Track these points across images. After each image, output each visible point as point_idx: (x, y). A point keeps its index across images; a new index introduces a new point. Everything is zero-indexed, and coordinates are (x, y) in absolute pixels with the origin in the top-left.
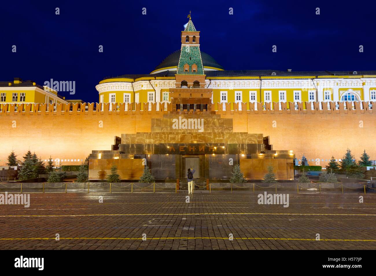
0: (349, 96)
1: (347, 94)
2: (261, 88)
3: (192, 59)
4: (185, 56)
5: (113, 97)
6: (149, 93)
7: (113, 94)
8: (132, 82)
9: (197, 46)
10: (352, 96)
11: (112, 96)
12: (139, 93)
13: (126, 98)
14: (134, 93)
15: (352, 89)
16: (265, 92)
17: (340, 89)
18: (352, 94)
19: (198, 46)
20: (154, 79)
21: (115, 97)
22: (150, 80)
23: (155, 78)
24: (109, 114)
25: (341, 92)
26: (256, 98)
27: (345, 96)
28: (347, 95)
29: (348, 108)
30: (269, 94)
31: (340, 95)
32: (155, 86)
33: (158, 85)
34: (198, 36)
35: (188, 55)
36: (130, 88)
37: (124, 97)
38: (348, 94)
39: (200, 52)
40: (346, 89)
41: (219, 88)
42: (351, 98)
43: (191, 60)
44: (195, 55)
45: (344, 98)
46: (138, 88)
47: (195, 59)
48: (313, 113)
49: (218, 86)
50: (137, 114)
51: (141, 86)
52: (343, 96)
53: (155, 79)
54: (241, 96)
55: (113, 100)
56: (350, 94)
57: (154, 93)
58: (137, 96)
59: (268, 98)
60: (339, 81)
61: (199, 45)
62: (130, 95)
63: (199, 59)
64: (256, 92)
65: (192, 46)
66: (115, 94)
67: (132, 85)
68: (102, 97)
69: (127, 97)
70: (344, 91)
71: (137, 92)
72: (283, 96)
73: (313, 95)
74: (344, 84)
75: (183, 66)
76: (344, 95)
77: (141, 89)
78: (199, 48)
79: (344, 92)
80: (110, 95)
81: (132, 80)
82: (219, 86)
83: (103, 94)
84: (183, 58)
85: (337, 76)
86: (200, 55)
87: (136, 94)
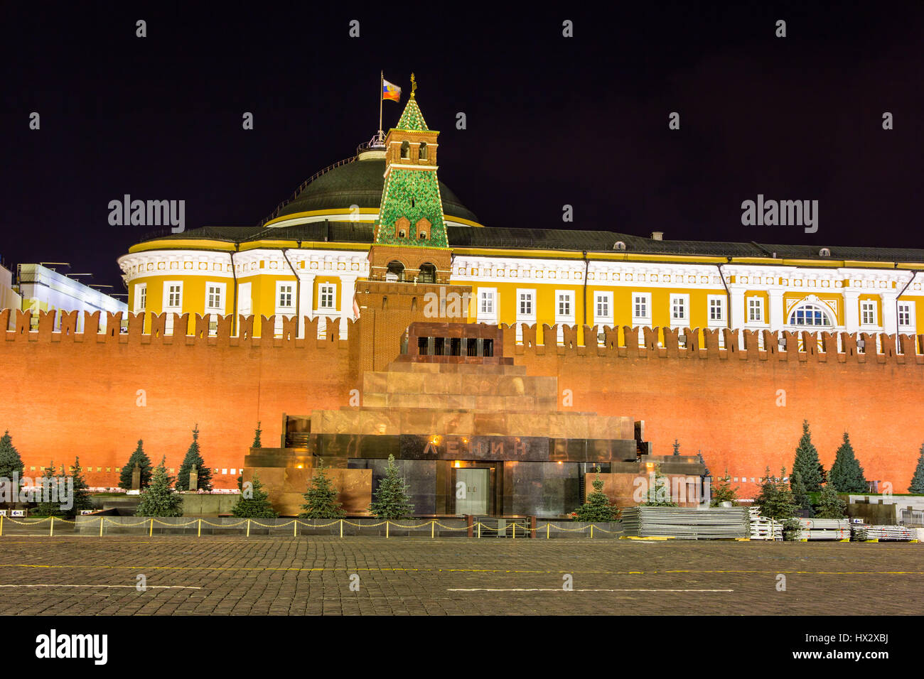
0: (809, 314)
1: (803, 308)
2: (588, 283)
3: (417, 204)
4: (399, 195)
5: (175, 293)
6: (279, 284)
7: (175, 284)
8: (232, 253)
9: (431, 170)
10: (816, 312)
11: (172, 289)
12: (250, 284)
13: (211, 297)
14: (236, 282)
15: (816, 294)
16: (597, 294)
17: (787, 295)
18: (815, 308)
19: (434, 170)
20: (297, 246)
21: (181, 293)
22: (285, 249)
23: (300, 243)
24: (187, 345)
25: (790, 302)
26: (572, 309)
27: (798, 312)
28: (805, 310)
29: (808, 348)
30: (606, 299)
31: (787, 311)
32: (299, 266)
33: (307, 264)
34: (434, 143)
35: (406, 194)
36: (224, 267)
37: (208, 293)
38: (808, 307)
39: (438, 187)
40: (803, 296)
41: (474, 279)
42: (814, 318)
43: (413, 206)
44: (426, 193)
45: (796, 318)
46: (250, 269)
47: (423, 203)
48: (724, 359)
49: (472, 274)
50: (265, 348)
51: (258, 264)
52: (794, 313)
53: (299, 248)
54: (533, 302)
55: (175, 300)
56: (810, 307)
57: (293, 284)
58: (245, 291)
59: (603, 310)
60: (786, 272)
61: (437, 168)
62: (223, 286)
63: (435, 204)
64: (572, 294)
65: (417, 169)
66: (180, 283)
67: (232, 258)
68: (140, 290)
69: (215, 294)
70: (797, 300)
71: (245, 280)
72: (644, 307)
73: (719, 307)
74: (796, 282)
75: (394, 222)
76: (796, 309)
77: (259, 273)
78: (436, 177)
79: (797, 303)
80: (167, 285)
81: (231, 245)
82: (475, 272)
83: (144, 282)
84: (395, 201)
85: (780, 261)
86: (439, 196)
87: (240, 286)
